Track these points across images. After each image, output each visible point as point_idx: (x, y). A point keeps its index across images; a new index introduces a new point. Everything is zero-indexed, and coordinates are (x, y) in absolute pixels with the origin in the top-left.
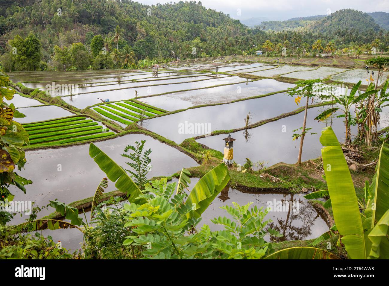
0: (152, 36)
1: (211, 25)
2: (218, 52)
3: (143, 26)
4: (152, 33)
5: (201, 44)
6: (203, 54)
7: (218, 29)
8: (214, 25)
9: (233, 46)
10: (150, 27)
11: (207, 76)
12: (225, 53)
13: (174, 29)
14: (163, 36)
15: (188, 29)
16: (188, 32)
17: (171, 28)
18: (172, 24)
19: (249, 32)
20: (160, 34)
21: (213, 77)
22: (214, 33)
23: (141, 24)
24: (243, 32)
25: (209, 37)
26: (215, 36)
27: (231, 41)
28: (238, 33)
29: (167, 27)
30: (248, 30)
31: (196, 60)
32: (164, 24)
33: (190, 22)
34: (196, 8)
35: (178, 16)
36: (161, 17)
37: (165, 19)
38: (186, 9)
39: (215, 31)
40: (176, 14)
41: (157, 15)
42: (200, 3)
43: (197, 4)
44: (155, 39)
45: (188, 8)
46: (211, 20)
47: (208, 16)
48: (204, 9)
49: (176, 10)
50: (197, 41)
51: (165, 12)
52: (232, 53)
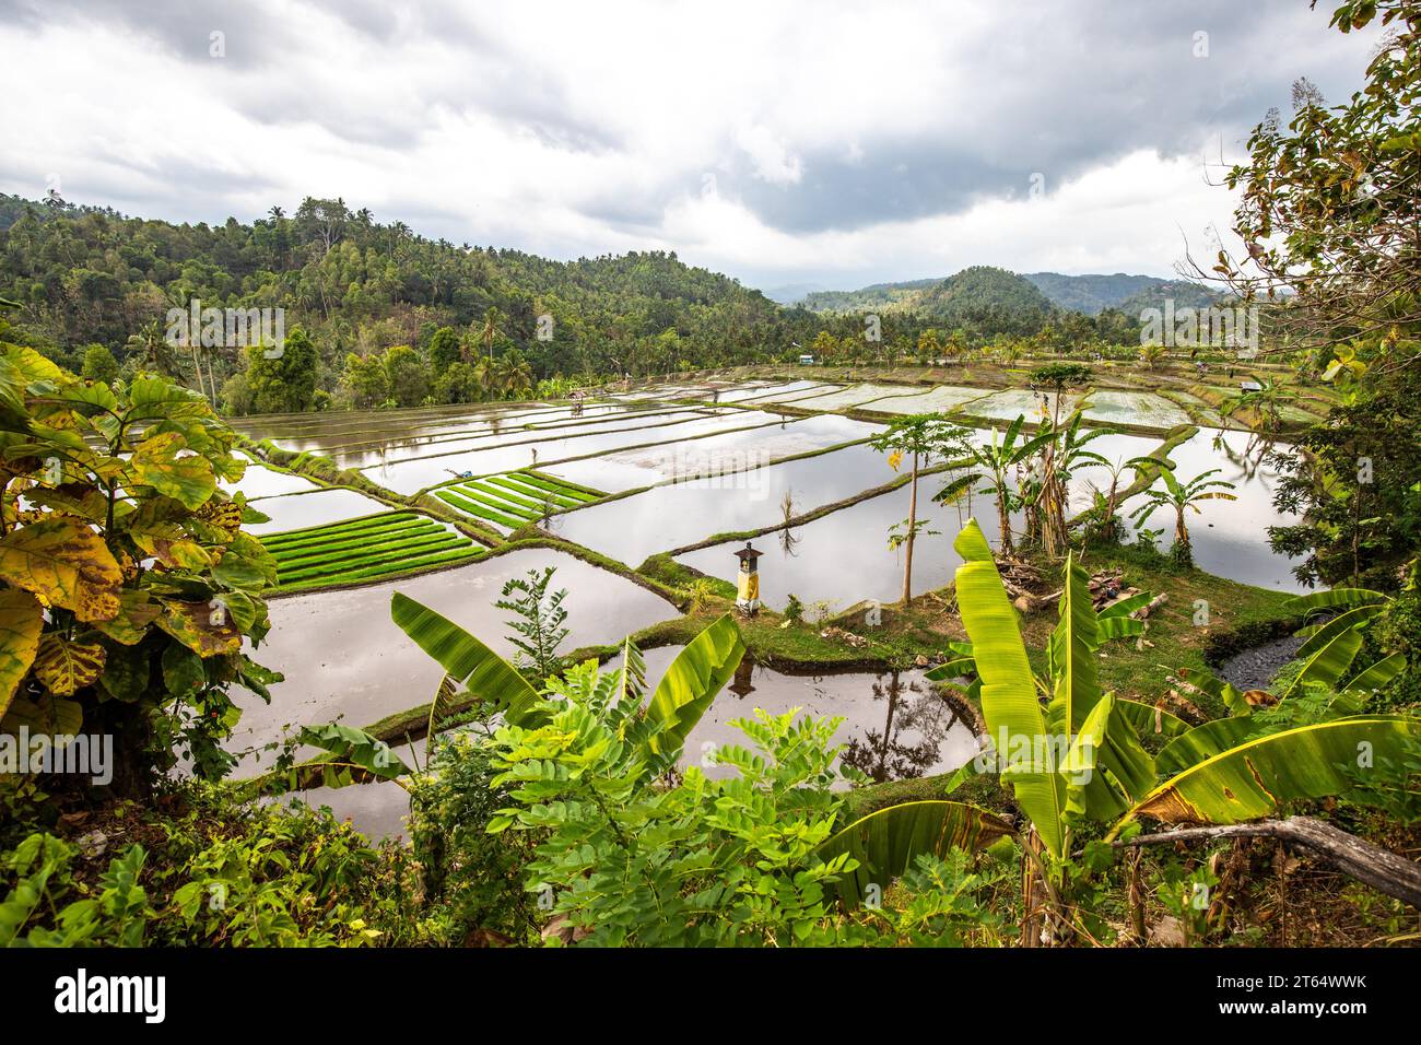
0: (569, 328)
1: (699, 301)
2: (717, 359)
3: (548, 305)
4: (569, 321)
5: (678, 343)
6: (683, 364)
7: (715, 309)
8: (705, 302)
9: (750, 345)
10: (564, 308)
11: (693, 411)
12: (732, 361)
13: (618, 312)
14: (593, 327)
15: (650, 311)
16: (649, 316)
17: (612, 309)
18: (612, 301)
19: (782, 314)
20: (587, 323)
22: (705, 318)
23: (543, 303)
24: (770, 316)
25: (697, 327)
26: (710, 324)
27: (744, 336)
28: (758, 317)
29: (601, 307)
31: (668, 377)
32: (594, 302)
33: (652, 295)
34: (666, 266)
35: (625, 283)
36: (588, 287)
37: (598, 289)
38: (644, 269)
39: (707, 313)
40: (622, 280)
41: (579, 281)
42: (673, 255)
43: (667, 256)
44: (576, 335)
45: (647, 267)
46: (699, 290)
47: (691, 282)
48: (682, 267)
49: (621, 271)
50: (669, 335)
51: (598, 276)
52: (747, 360)
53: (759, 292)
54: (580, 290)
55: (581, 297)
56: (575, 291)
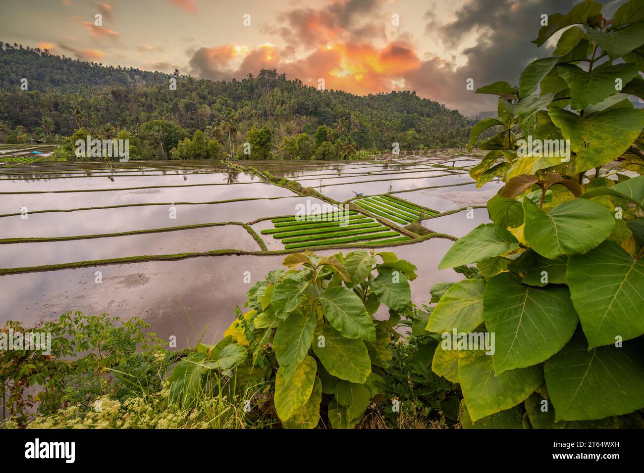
0: (365, 127)
1: (425, 115)
2: (437, 144)
3: (357, 116)
4: (365, 124)
5: (417, 135)
6: (421, 146)
7: (433, 119)
8: (428, 116)
9: (453, 138)
10: (362, 117)
11: (443, 171)
12: (444, 146)
13: (387, 120)
14: (375, 127)
15: (402, 120)
16: (402, 122)
17: (384, 118)
18: (384, 115)
19: (468, 123)
20: (373, 125)
21: (452, 172)
22: (428, 124)
23: (354, 115)
24: (462, 123)
25: (424, 128)
26: (430, 127)
27: (451, 133)
28: (456, 124)
29: (379, 118)
30: (467, 121)
31: (414, 152)
32: (376, 115)
33: (402, 112)
34: (410, 98)
35: (390, 106)
36: (373, 108)
37: (377, 109)
38: (399, 100)
39: (430, 121)
40: (388, 105)
41: (369, 105)
42: (414, 92)
43: (411, 93)
44: (368, 130)
45: (401, 98)
46: (426, 110)
47: (422, 106)
48: (418, 98)
49: (388, 100)
50: (412, 132)
51: (377, 103)
52: (453, 146)
53: (457, 111)
54: (369, 109)
55: (370, 113)
56: (367, 110)
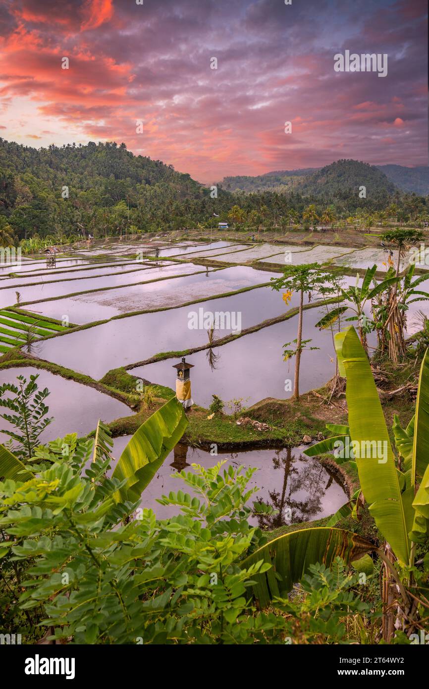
0: (43, 200)
1: (143, 181)
2: (158, 225)
3: (26, 182)
4: (43, 194)
5: (128, 212)
6: (132, 228)
7: (156, 188)
8: (148, 182)
9: (182, 215)
10: (38, 184)
11: (141, 263)
12: (169, 227)
13: (82, 188)
14: (62, 199)
15: (106, 188)
16: (106, 191)
17: (77, 186)
18: (76, 180)
19: (205, 192)
20: (57, 196)
22: (148, 194)
23: (22, 179)
24: (197, 193)
25: (142, 201)
26: (152, 198)
27: (177, 208)
28: (188, 194)
29: (68, 184)
30: (203, 190)
31: (121, 238)
32: (63, 180)
33: (108, 176)
34: (117, 154)
35: (87, 166)
36: (58, 168)
37: (66, 170)
38: (101, 156)
39: (150, 190)
40: (84, 164)
41: (50, 164)
42: (123, 146)
43: (118, 146)
44: (49, 205)
45: (103, 154)
46: (143, 173)
47: (137, 167)
48: (130, 155)
49: (83, 157)
50: (121, 206)
51: (65, 160)
52: (180, 226)
53: (188, 175)
54: (51, 170)
55: (52, 176)
56: (47, 171)
